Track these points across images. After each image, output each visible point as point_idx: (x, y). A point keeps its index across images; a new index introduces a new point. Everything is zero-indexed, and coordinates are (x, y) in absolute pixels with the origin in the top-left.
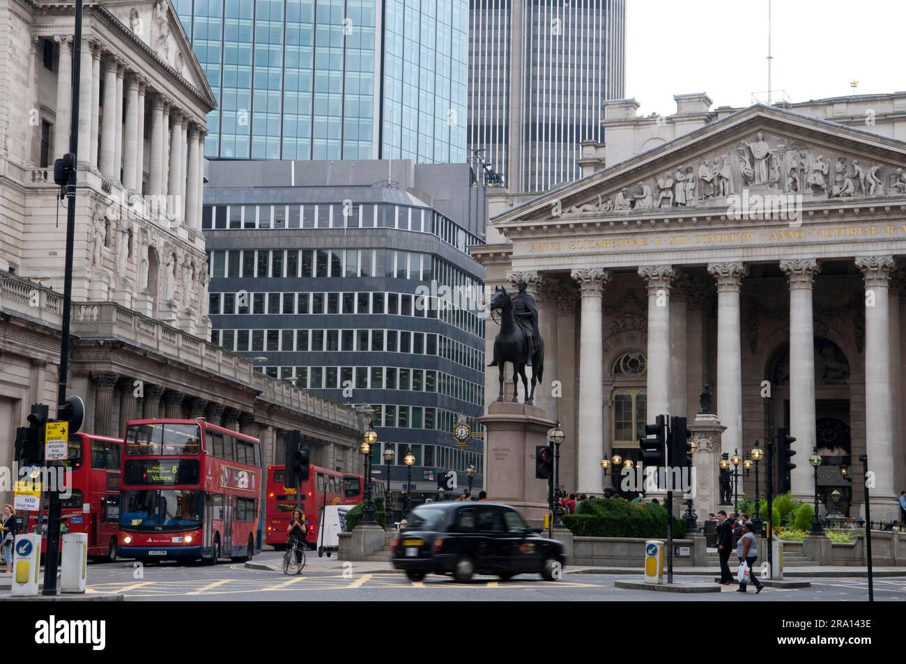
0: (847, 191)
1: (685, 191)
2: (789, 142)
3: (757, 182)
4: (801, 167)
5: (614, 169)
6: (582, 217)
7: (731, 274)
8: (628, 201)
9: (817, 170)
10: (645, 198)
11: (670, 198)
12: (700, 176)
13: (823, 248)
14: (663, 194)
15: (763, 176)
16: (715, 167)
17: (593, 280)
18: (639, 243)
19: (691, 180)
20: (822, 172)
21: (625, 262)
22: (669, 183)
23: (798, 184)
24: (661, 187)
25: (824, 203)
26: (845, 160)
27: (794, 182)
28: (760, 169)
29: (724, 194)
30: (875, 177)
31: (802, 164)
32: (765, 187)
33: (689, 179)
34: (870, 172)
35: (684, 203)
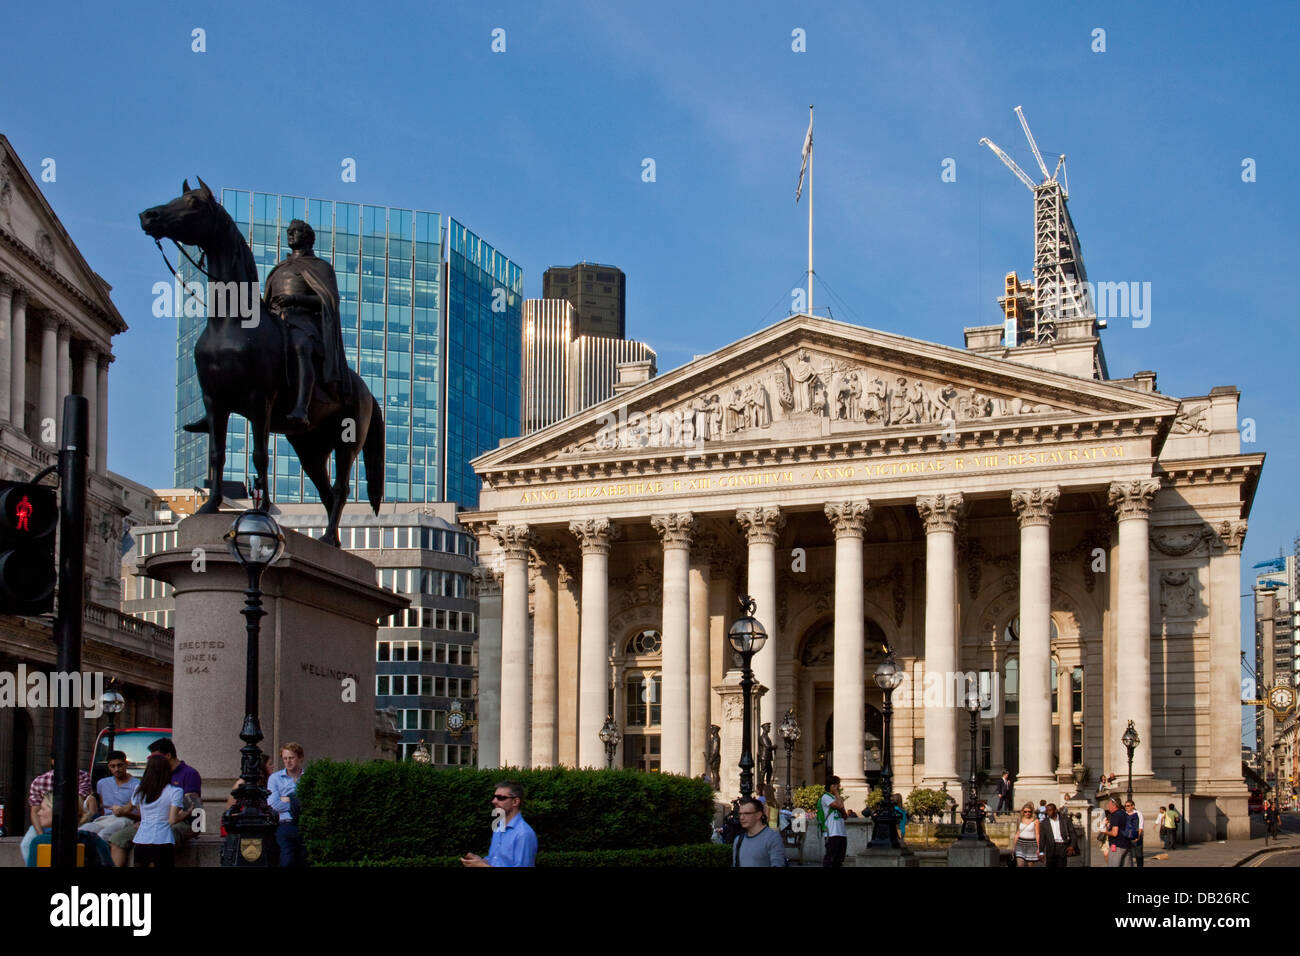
0: (909, 417)
2: (837, 362)
3: (797, 409)
4: (852, 391)
6: (582, 457)
7: (765, 521)
9: (872, 393)
12: (728, 404)
13: (876, 488)
15: (805, 401)
18: (653, 487)
19: (716, 410)
20: (878, 395)
21: (636, 511)
23: (848, 411)
25: (878, 432)
26: (905, 381)
27: (843, 410)
28: (801, 393)
29: (757, 425)
30: (942, 400)
31: (853, 387)
32: (808, 414)
33: (714, 409)
34: (937, 392)
35: (708, 438)
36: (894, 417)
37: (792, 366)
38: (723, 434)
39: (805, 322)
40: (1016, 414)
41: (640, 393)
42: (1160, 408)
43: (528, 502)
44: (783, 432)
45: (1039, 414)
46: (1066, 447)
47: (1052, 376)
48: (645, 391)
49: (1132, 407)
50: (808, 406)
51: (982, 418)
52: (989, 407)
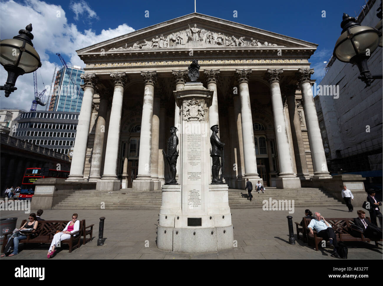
1: (163, 44)
2: (206, 30)
3: (194, 40)
6: (118, 51)
8: (139, 46)
9: (219, 38)
10: (146, 45)
11: (157, 46)
13: (221, 67)
14: (154, 44)
15: (197, 39)
16: (176, 36)
17: (120, 78)
20: (221, 38)
21: (136, 71)
22: (157, 40)
23: (211, 42)
24: (153, 41)
25: (222, 48)
26: (229, 36)
27: (210, 42)
28: (196, 36)
29: (180, 44)
30: (243, 40)
31: (212, 36)
32: (198, 41)
33: (165, 40)
34: (240, 39)
35: (163, 47)
36: (227, 44)
37: (192, 29)
38: (168, 47)
39: (197, 15)
40: (267, 46)
42: (312, 47)
44: (190, 46)
45: (274, 46)
46: (282, 59)
49: (303, 46)
50: (198, 39)
51: (256, 46)
52: (257, 44)
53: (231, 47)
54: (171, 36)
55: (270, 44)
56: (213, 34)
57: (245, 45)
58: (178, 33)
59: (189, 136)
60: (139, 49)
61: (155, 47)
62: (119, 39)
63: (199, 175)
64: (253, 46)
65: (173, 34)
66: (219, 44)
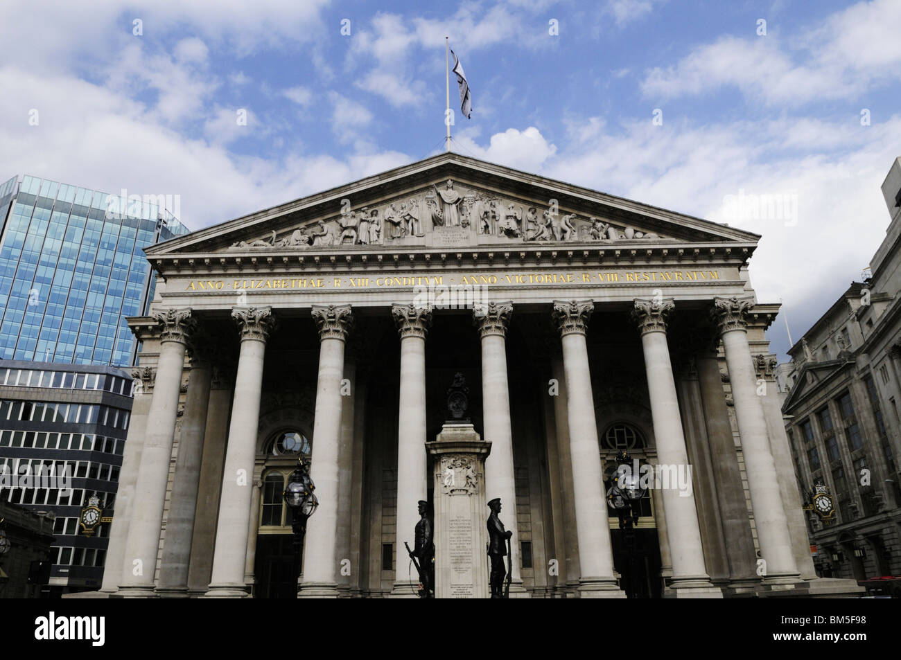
0: (543, 235)
1: (369, 232)
2: (477, 193)
3: (448, 224)
4: (493, 214)
5: (293, 204)
7: (418, 317)
8: (306, 238)
9: (511, 216)
10: (325, 235)
11: (352, 237)
12: (387, 218)
13: (517, 294)
14: (346, 233)
15: (454, 219)
16: (402, 211)
17: (257, 321)
18: (314, 283)
19: (376, 222)
20: (515, 217)
21: (297, 302)
22: (353, 222)
23: (490, 228)
24: (344, 226)
25: (518, 246)
26: (535, 211)
27: (487, 227)
28: (451, 213)
29: (412, 234)
30: (569, 224)
31: (492, 211)
32: (457, 228)
33: (374, 221)
34: (563, 219)
35: (368, 243)
36: (531, 235)
37: (442, 192)
38: (382, 241)
39: (453, 159)
40: (630, 239)
41: (311, 201)
42: (746, 241)
43: (194, 289)
44: (437, 241)
45: (650, 240)
46: (672, 269)
47: (657, 211)
48: (314, 200)
49: (723, 239)
50: (457, 223)
51: (603, 240)
52: (607, 233)
53: (541, 242)
54: (386, 212)
55: (639, 235)
56: (494, 206)
57: (576, 238)
58: (405, 202)
59: (453, 522)
60: (308, 246)
61: (348, 240)
62: (254, 219)
63: (469, 590)
64: (597, 240)
65: (394, 204)
66: (510, 233)
